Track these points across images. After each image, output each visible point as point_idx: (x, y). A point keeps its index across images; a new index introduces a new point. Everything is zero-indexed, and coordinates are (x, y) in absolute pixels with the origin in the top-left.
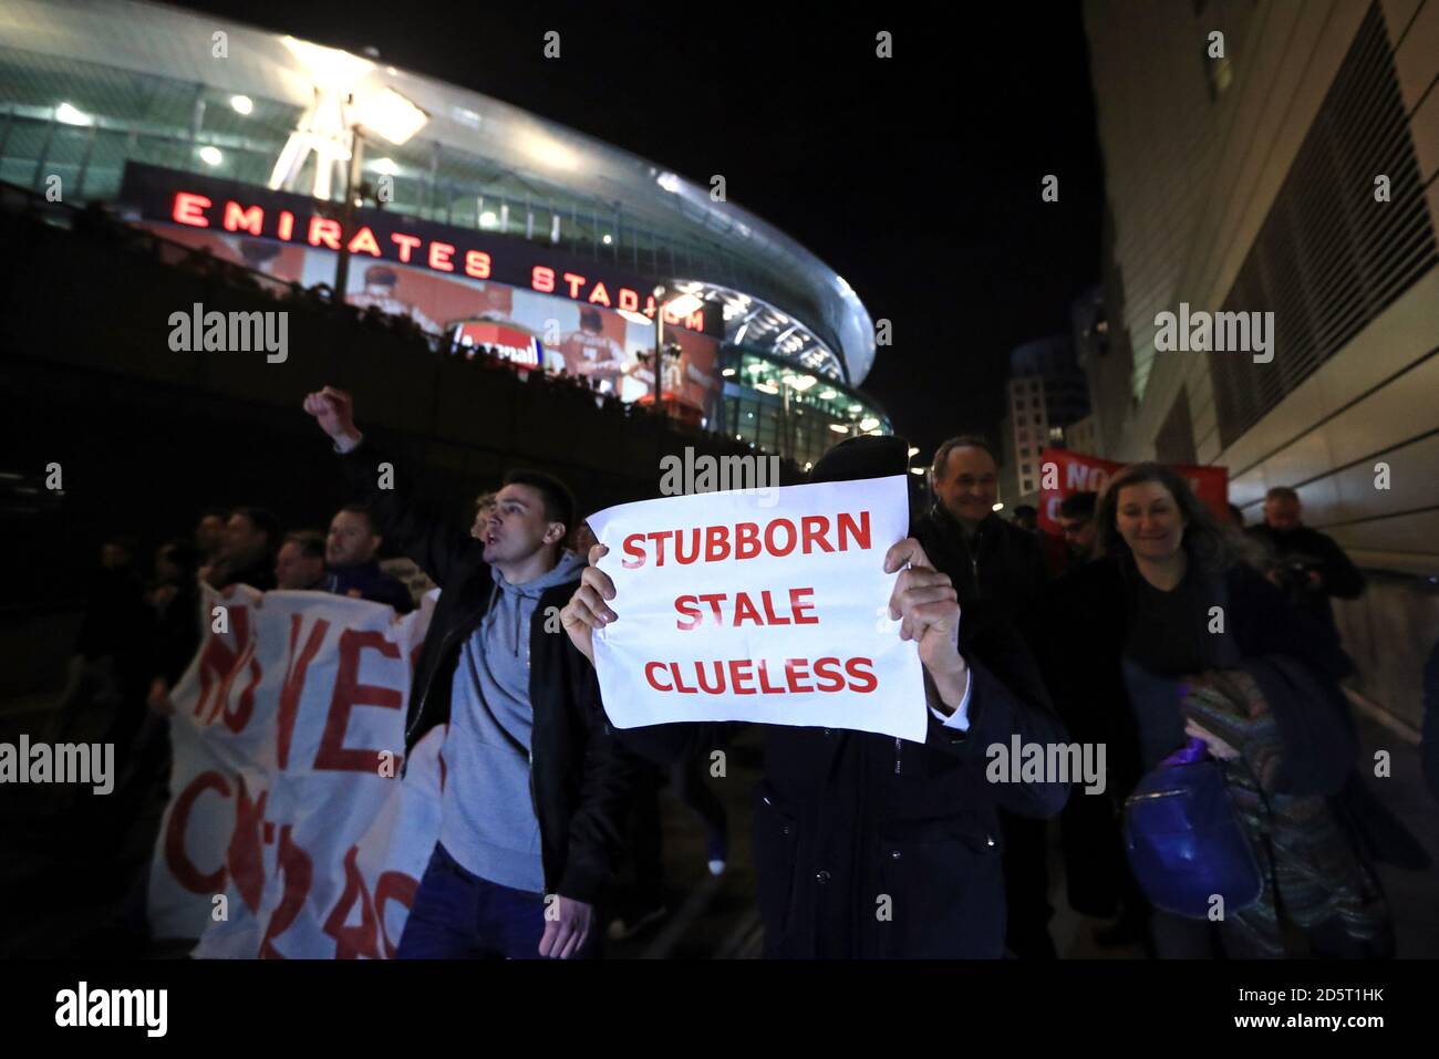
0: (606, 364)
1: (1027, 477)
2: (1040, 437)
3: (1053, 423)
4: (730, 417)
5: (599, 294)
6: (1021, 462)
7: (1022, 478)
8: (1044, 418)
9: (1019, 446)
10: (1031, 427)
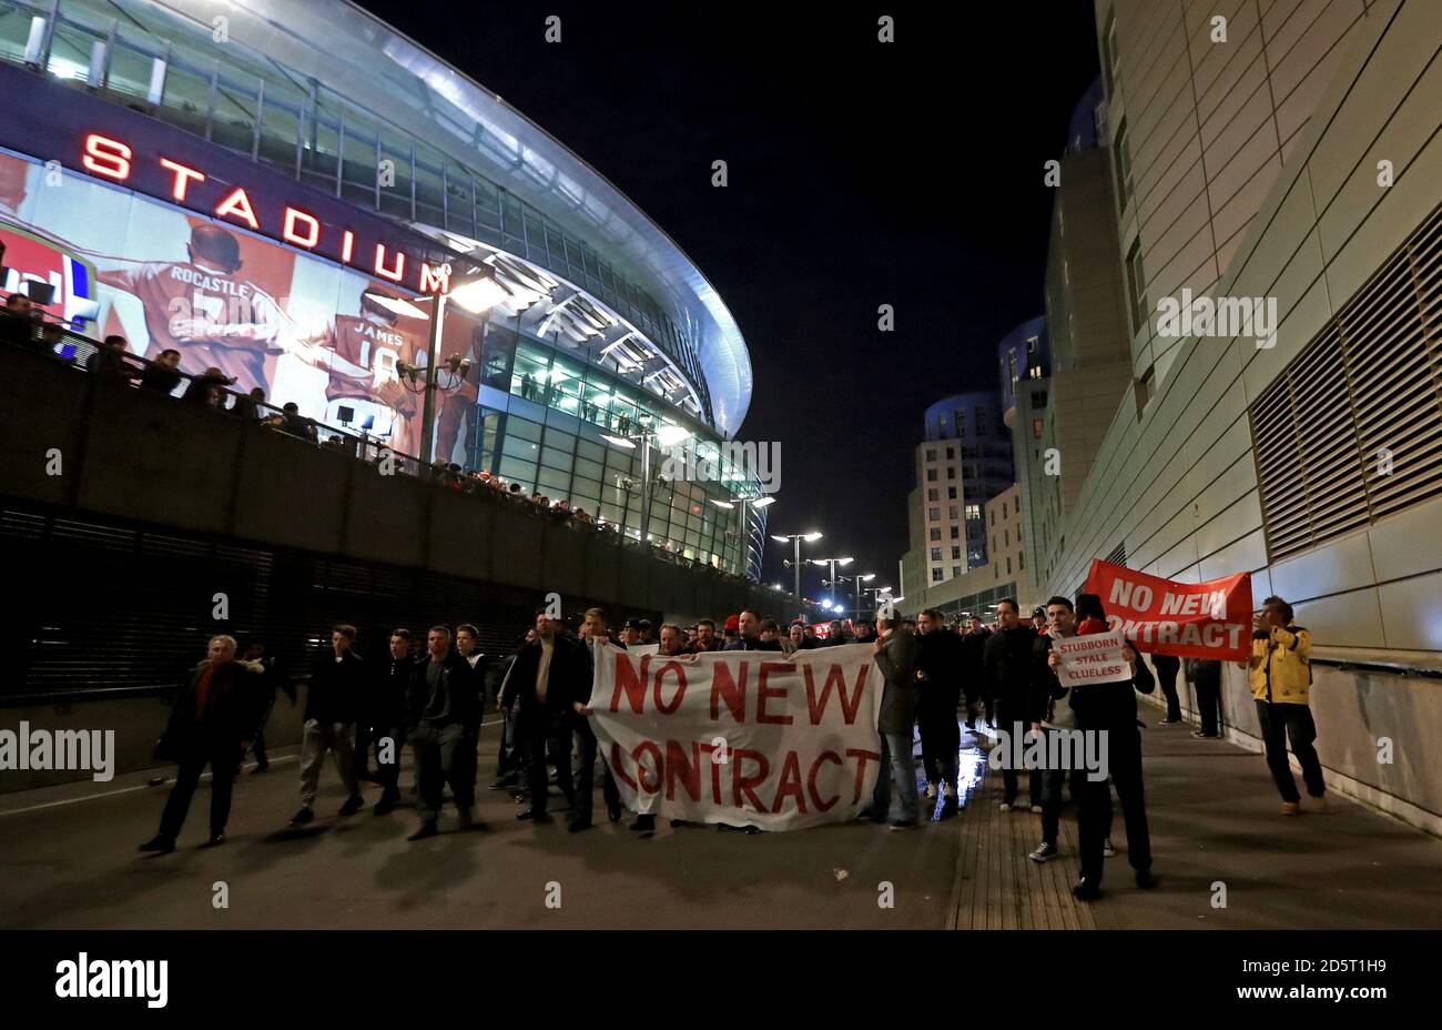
0: (243, 330)
1: (937, 565)
2: (953, 515)
3: (969, 497)
4: (489, 443)
5: (237, 203)
6: (930, 545)
7: (931, 565)
8: (960, 493)
9: (929, 525)
10: (944, 501)
